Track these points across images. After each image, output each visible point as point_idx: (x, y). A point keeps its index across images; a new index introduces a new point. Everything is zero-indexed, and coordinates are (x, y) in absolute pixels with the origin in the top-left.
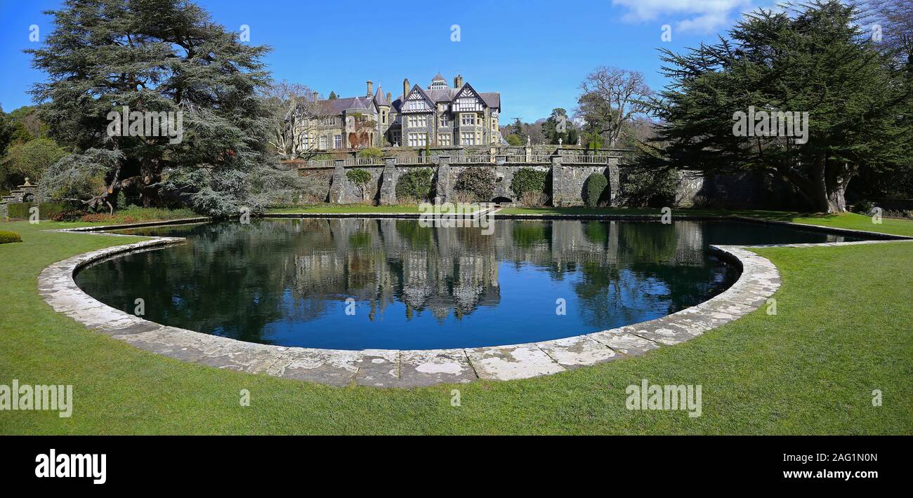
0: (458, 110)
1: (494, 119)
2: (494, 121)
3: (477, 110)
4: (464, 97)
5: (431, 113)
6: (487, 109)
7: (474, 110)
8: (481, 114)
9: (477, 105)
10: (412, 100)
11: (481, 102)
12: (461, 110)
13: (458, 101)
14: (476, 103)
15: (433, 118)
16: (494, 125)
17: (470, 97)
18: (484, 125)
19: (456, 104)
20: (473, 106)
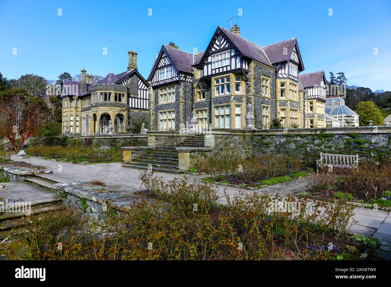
0: (210, 73)
1: (283, 80)
2: (282, 85)
3: (233, 68)
4: (217, 51)
5: (178, 83)
6: (252, 64)
7: (229, 69)
8: (240, 74)
9: (233, 60)
10: (163, 67)
11: (239, 54)
12: (214, 72)
13: (210, 59)
14: (231, 57)
15: (181, 90)
16: (282, 91)
17: (224, 49)
18: (248, 91)
19: (207, 64)
20: (227, 63)
